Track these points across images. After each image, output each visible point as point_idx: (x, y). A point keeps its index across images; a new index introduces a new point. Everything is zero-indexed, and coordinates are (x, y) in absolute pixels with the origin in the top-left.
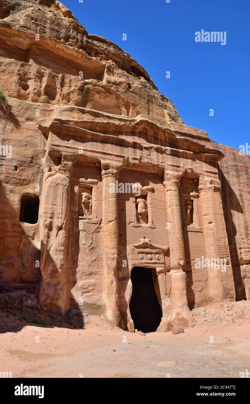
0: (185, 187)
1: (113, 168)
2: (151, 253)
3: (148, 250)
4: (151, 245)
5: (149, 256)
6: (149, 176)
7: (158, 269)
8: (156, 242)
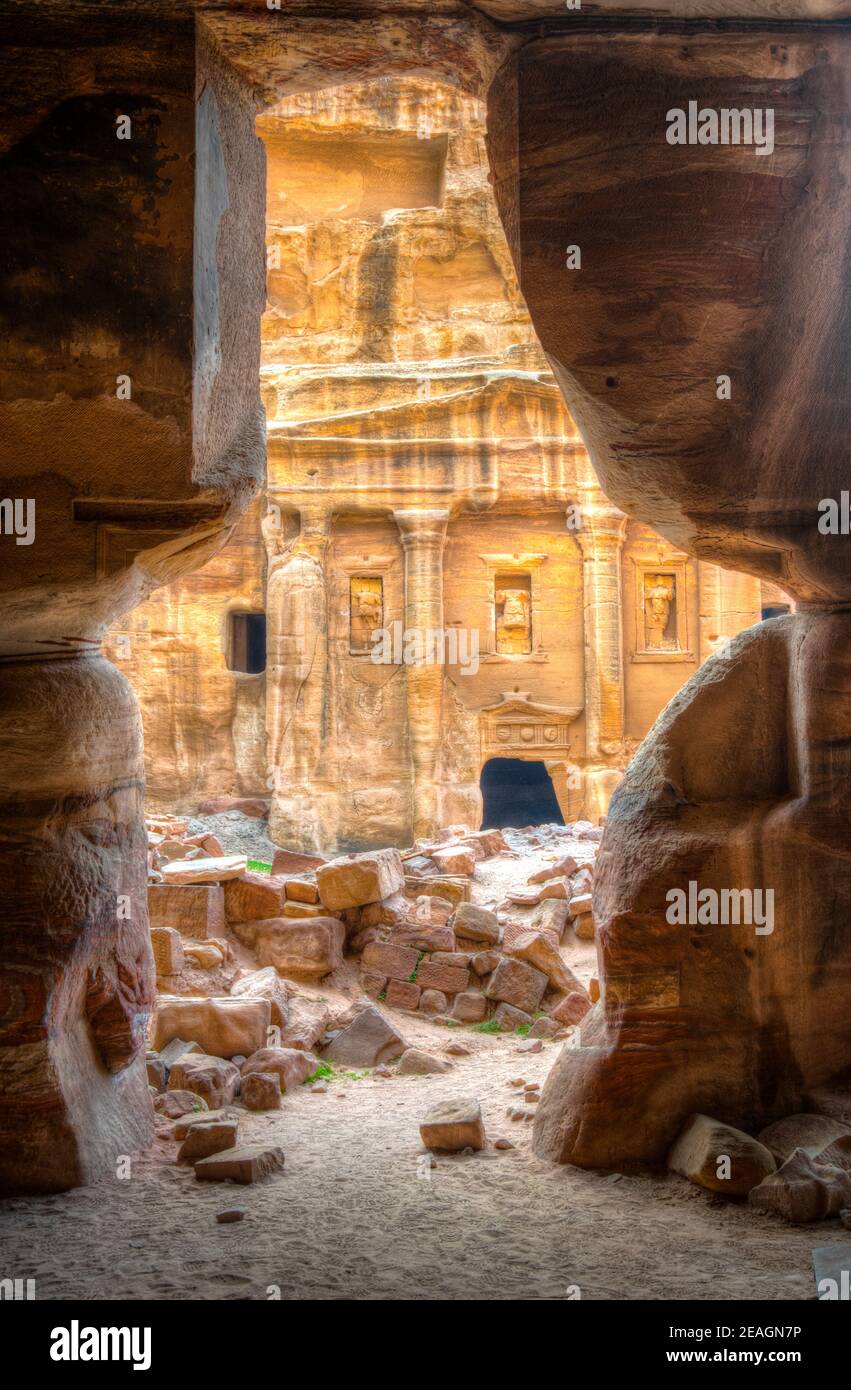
0: (648, 540)
1: (422, 525)
2: (532, 726)
3: (523, 719)
4: (528, 707)
5: (527, 732)
6: (536, 523)
7: (549, 763)
8: (548, 699)
